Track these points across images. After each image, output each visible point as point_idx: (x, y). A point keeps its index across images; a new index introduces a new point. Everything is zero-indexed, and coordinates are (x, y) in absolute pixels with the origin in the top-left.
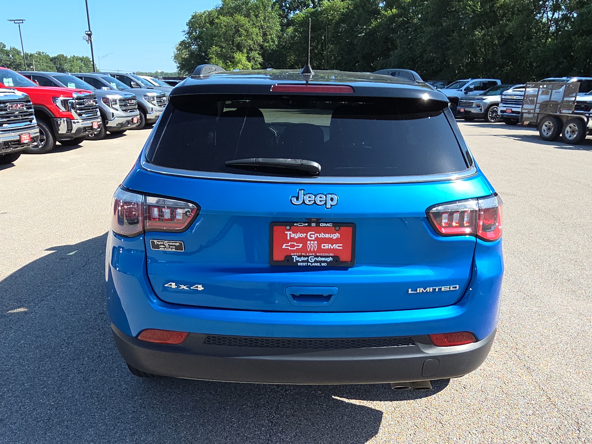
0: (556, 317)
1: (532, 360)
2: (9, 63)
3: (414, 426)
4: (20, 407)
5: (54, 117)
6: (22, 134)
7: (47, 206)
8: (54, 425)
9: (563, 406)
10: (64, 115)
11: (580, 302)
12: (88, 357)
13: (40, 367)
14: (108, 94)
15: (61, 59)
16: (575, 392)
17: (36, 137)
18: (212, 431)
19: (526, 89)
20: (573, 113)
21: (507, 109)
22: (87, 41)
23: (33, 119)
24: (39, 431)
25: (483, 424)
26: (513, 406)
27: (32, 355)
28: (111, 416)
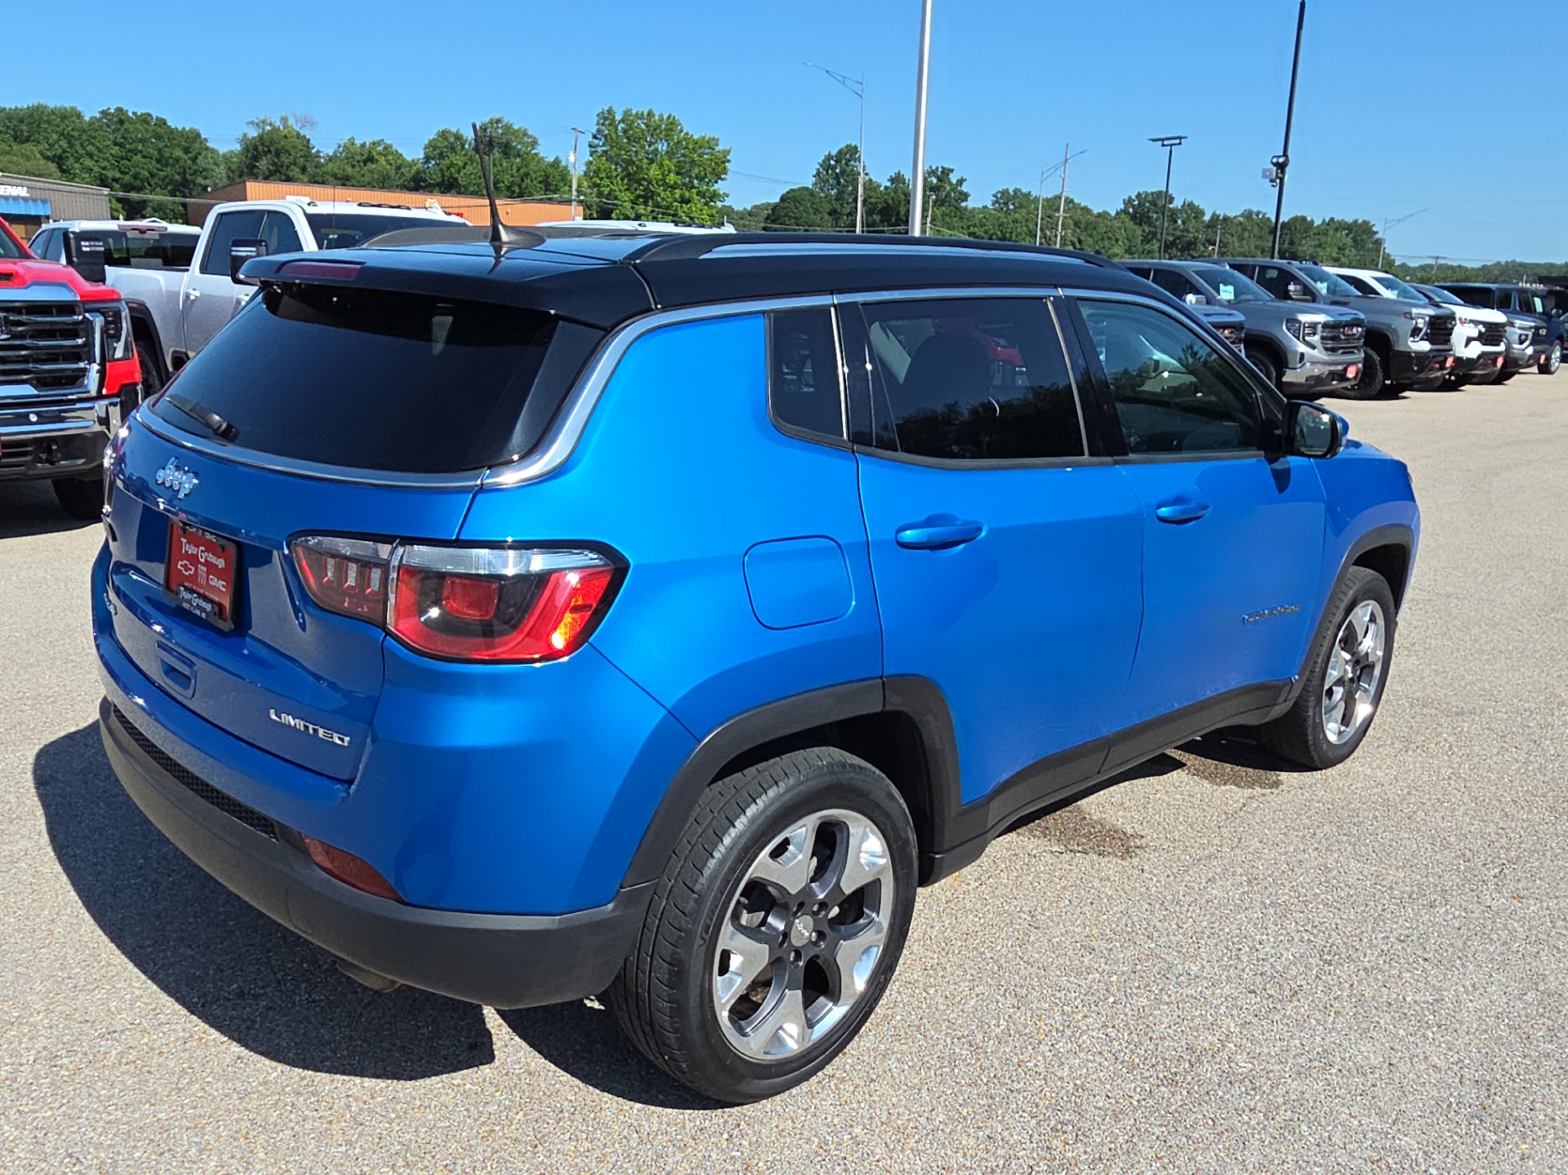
15: (1296, 229)
22: (1272, 181)
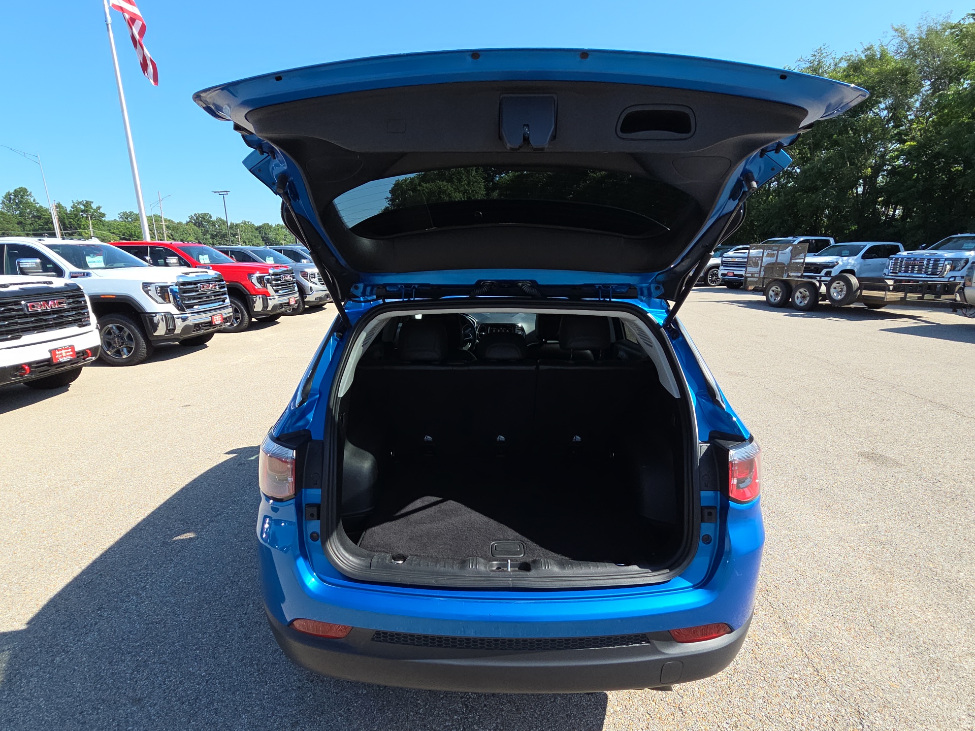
0: (811, 544)
1: (789, 608)
2: (215, 233)
3: (647, 714)
4: (165, 679)
5: (249, 294)
6: (214, 315)
7: (234, 396)
8: (201, 709)
9: (837, 683)
10: (259, 292)
11: (838, 522)
12: (253, 603)
13: (196, 618)
14: (306, 268)
16: (848, 659)
17: (229, 317)
18: (392, 720)
19: (749, 251)
20: (802, 276)
21: (728, 272)
23: (226, 298)
24: (181, 719)
25: (735, 712)
26: (771, 682)
27: (190, 599)
28: (271, 693)
